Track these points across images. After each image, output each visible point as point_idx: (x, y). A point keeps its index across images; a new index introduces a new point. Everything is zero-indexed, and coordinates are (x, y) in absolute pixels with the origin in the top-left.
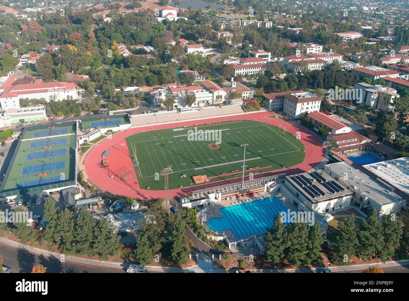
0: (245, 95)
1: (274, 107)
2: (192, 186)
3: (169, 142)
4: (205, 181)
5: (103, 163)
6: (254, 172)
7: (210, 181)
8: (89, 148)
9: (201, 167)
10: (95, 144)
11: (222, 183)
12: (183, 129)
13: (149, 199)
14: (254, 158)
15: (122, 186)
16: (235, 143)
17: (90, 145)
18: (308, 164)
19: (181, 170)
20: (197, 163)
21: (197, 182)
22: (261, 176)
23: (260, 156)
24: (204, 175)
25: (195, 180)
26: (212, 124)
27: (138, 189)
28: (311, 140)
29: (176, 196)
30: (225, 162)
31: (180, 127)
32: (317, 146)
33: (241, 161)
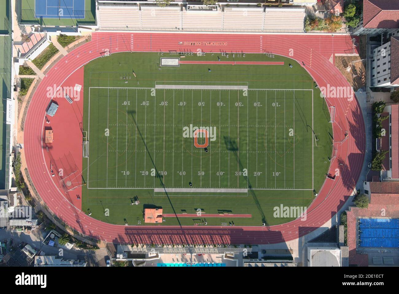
2: (139, 225)
3: (144, 103)
4: (156, 222)
5: (46, 139)
6: (223, 220)
7: (163, 223)
8: (31, 83)
9: (163, 189)
10: (40, 74)
11: (175, 232)
12: (177, 64)
13: (88, 234)
14: (239, 188)
15: (63, 198)
16: (234, 142)
17: (32, 73)
18: (299, 227)
19: (138, 186)
20: (162, 176)
21: (147, 221)
22: (226, 232)
23: (250, 187)
24: (161, 208)
25: (146, 216)
26: (228, 60)
27: (80, 211)
28: (349, 166)
29: (116, 239)
30: (198, 187)
31: (176, 51)
32: (345, 186)
33: (219, 190)
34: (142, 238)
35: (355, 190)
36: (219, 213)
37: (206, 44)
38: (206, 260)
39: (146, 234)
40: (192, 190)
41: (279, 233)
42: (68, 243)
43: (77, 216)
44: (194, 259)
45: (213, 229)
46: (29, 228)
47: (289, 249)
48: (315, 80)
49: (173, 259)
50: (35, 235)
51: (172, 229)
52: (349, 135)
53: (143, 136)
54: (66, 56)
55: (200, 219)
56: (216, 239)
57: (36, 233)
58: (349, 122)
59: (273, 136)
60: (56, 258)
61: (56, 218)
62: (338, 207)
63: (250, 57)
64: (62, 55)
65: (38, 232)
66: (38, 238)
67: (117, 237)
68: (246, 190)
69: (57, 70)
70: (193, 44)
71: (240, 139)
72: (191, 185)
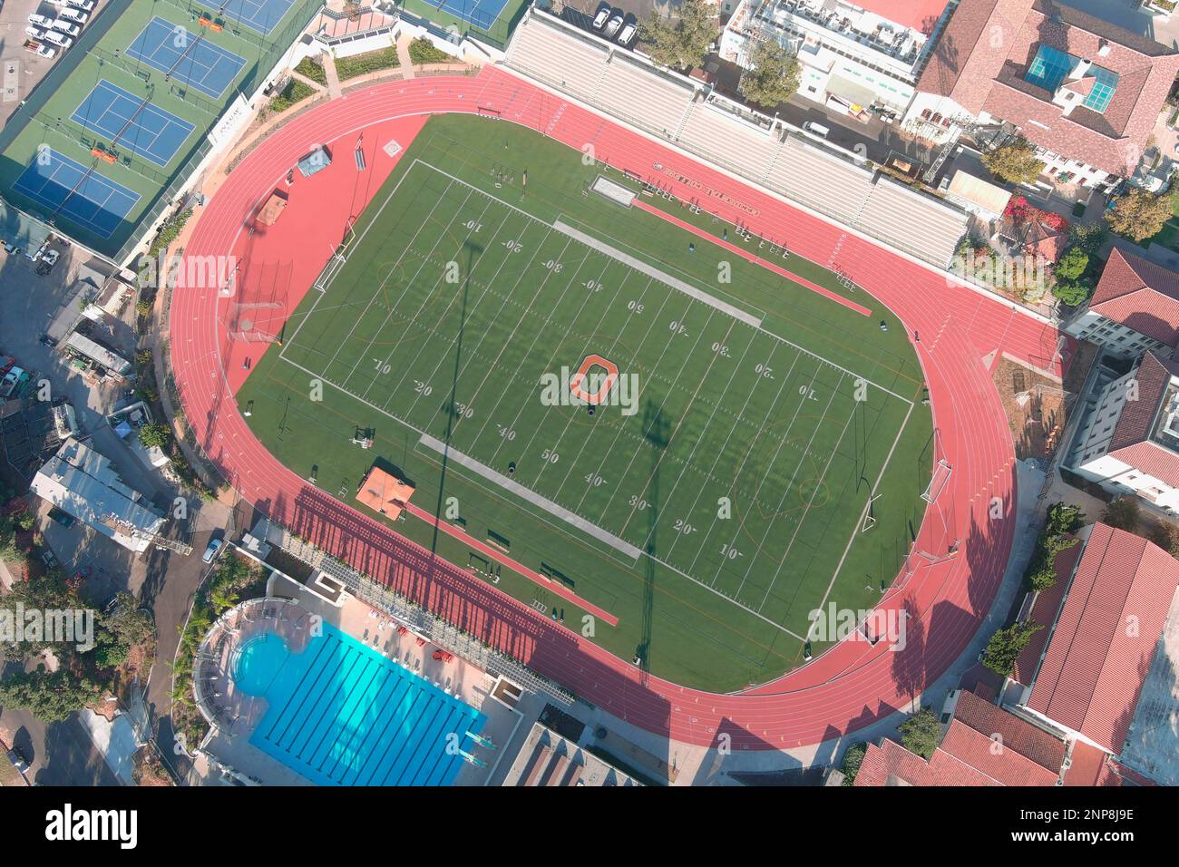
0: (1081, 173)
1: (1099, 336)
2: (340, 498)
3: (510, 244)
4: (383, 511)
5: (263, 211)
6: (542, 595)
7: (395, 525)
8: (307, 95)
9: (445, 445)
10: (335, 88)
11: (411, 559)
12: (628, 203)
13: (214, 454)
14: (622, 538)
15: (214, 348)
16: (667, 425)
17: (321, 79)
18: (724, 719)
19: (391, 409)
20: (458, 416)
21: (363, 497)
22: (532, 628)
23: (650, 549)
24: (412, 484)
25: (367, 486)
26: (745, 247)
27: (230, 395)
28: (927, 632)
29: (269, 500)
30: (526, 483)
31: (639, 176)
32: (894, 676)
33: (571, 518)
34: (327, 533)
35: (917, 701)
36: (542, 572)
37: (713, 193)
38: (446, 680)
39: (342, 528)
40: (507, 483)
41: (664, 707)
42: (158, 447)
43: (218, 404)
44: (418, 661)
45: (504, 604)
46: (101, 371)
47: (671, 763)
48: (928, 384)
49: (367, 631)
50: (101, 394)
51: (407, 549)
52: (960, 555)
53: (467, 310)
54: (409, 81)
55: (487, 563)
56: (497, 634)
57: (107, 391)
58: (973, 523)
59: (768, 460)
60: (109, 467)
61: (171, 382)
62: (851, 722)
63: (795, 264)
64: (401, 76)
65: (113, 392)
66: (102, 405)
67: (274, 499)
68: (635, 552)
69: (373, 97)
70: (683, 180)
71: (684, 426)
72: (511, 471)
